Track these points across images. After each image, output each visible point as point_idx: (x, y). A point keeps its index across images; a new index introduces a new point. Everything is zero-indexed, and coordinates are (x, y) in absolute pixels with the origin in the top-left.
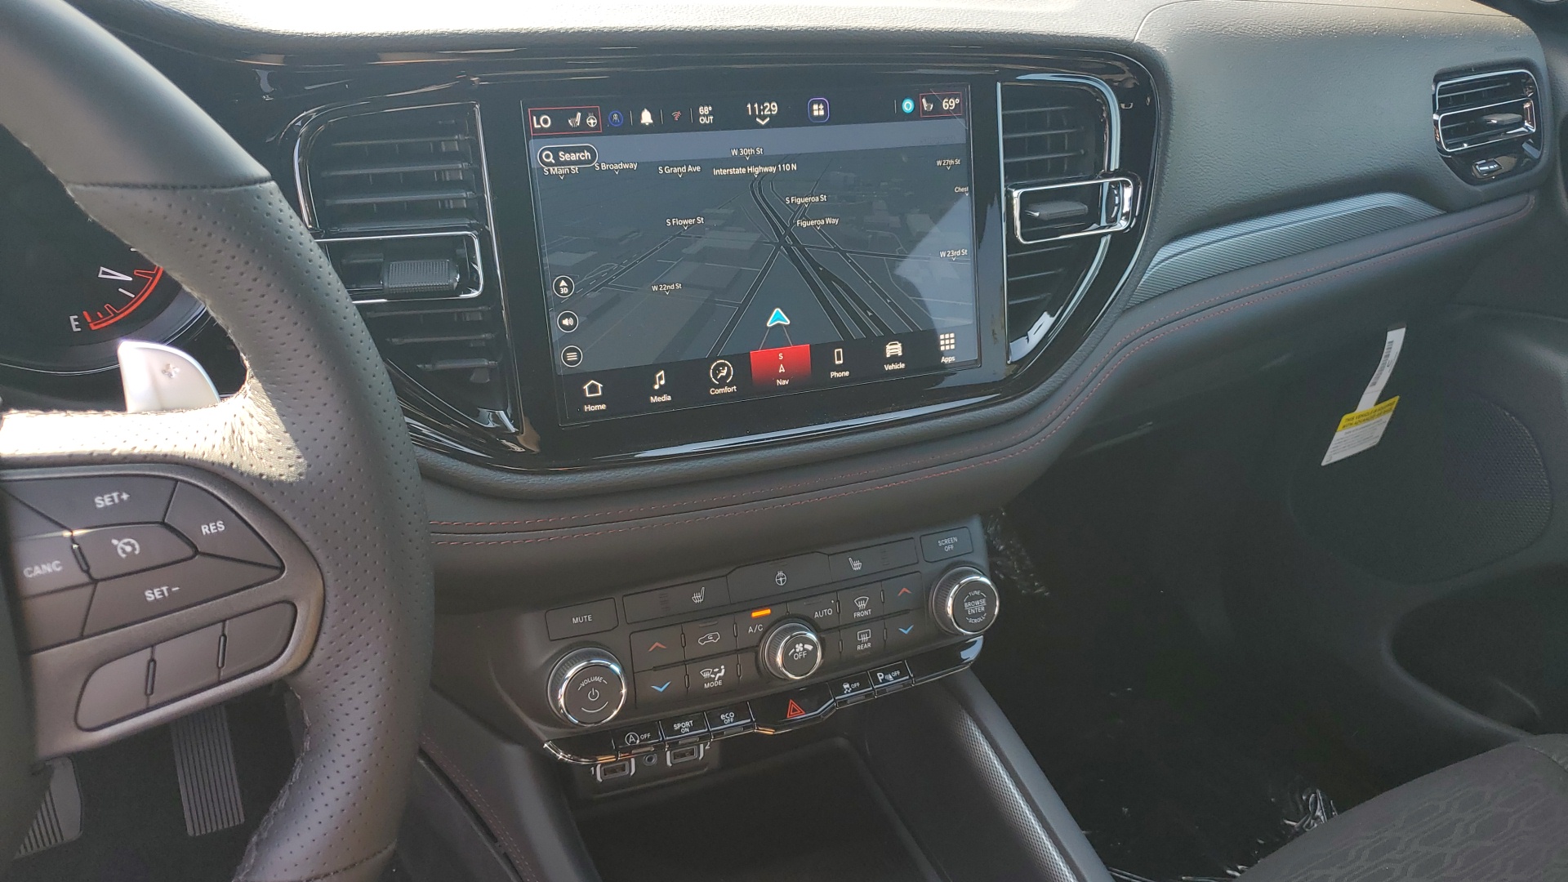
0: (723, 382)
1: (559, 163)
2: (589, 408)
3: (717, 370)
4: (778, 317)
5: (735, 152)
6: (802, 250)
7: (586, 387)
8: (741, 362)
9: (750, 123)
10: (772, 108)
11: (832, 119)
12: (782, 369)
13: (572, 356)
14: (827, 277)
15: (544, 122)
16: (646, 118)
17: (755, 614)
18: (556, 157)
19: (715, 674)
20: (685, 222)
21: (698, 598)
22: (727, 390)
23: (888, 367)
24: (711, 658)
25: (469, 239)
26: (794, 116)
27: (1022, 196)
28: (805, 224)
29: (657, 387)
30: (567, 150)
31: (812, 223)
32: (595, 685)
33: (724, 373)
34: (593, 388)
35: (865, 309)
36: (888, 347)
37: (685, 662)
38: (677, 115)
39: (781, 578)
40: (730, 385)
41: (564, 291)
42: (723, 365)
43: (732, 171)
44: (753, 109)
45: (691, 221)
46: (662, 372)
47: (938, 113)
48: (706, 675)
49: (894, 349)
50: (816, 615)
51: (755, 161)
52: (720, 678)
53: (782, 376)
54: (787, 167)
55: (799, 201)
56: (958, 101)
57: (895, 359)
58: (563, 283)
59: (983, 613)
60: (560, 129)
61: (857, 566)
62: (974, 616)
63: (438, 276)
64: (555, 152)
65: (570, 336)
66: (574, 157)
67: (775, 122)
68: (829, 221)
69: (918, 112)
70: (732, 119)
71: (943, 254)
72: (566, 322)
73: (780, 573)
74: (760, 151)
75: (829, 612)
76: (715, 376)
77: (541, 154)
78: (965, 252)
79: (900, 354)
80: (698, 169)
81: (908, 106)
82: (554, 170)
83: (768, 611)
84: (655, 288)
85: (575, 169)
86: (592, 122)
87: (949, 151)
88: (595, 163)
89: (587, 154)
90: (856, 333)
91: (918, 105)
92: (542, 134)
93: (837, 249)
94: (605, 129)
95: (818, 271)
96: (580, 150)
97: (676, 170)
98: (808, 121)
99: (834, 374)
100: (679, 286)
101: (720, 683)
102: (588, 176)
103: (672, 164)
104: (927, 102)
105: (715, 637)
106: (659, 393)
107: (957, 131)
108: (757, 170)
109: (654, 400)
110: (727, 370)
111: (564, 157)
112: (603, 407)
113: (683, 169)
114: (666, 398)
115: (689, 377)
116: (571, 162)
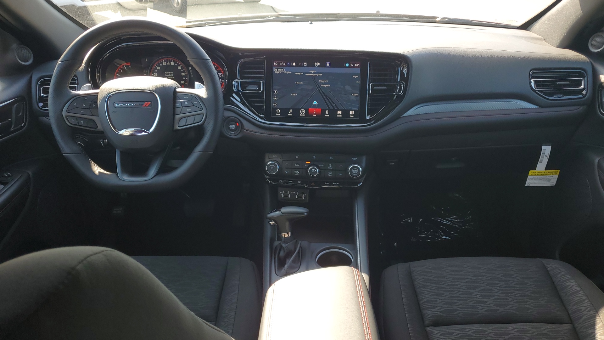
0: (303, 114)
1: (278, 71)
2: (277, 114)
3: (302, 111)
4: (315, 103)
5: (310, 71)
6: (322, 91)
7: (277, 110)
8: (307, 111)
9: (314, 66)
10: (319, 64)
11: (331, 66)
12: (315, 113)
13: (275, 105)
14: (326, 96)
15: (276, 64)
16: (294, 64)
17: (307, 162)
18: (277, 70)
20: (299, 83)
21: (297, 157)
22: (303, 115)
23: (338, 116)
24: (298, 169)
25: (261, 83)
26: (323, 65)
27: (372, 84)
28: (323, 86)
29: (290, 112)
30: (280, 69)
31: (324, 86)
32: (273, 167)
33: (303, 112)
34: (278, 111)
35: (334, 103)
36: (338, 112)
37: (292, 168)
38: (300, 64)
39: (314, 157)
40: (304, 114)
41: (276, 93)
43: (309, 75)
44: (315, 64)
46: (291, 110)
47: (354, 66)
48: (296, 172)
49: (339, 112)
50: (320, 166)
51: (314, 73)
52: (298, 173)
53: (315, 114)
54: (320, 75)
55: (322, 81)
56: (359, 64)
57: (339, 114)
58: (276, 92)
59: (356, 173)
60: (279, 65)
61: (331, 158)
62: (354, 173)
63: (255, 87)
64: (277, 69)
65: (275, 101)
66: (280, 70)
67: (319, 66)
68: (328, 85)
69: (349, 66)
70: (310, 65)
71: (352, 95)
72: (275, 98)
73: (314, 156)
74: (315, 71)
75: (323, 166)
76: (301, 112)
77: (275, 69)
78: (358, 95)
79: (341, 113)
80: (303, 74)
81: (347, 65)
82: (277, 72)
83: (309, 162)
84: (292, 94)
85: (280, 72)
86: (284, 64)
87: (356, 74)
88: (284, 72)
89: (283, 70)
90: (331, 108)
91: (350, 65)
92: (276, 66)
93: (329, 91)
94: (287, 65)
95: (324, 95)
96: (282, 69)
98: (325, 66)
99: (326, 115)
100: (296, 94)
102: (282, 73)
103: (298, 73)
104: (352, 64)
105: (298, 165)
106: (290, 114)
107: (358, 71)
108: (314, 75)
109: (289, 115)
110: (304, 111)
111: (279, 70)
112: (280, 114)
113: (300, 74)
114: (291, 115)
115: (296, 112)
116: (280, 71)
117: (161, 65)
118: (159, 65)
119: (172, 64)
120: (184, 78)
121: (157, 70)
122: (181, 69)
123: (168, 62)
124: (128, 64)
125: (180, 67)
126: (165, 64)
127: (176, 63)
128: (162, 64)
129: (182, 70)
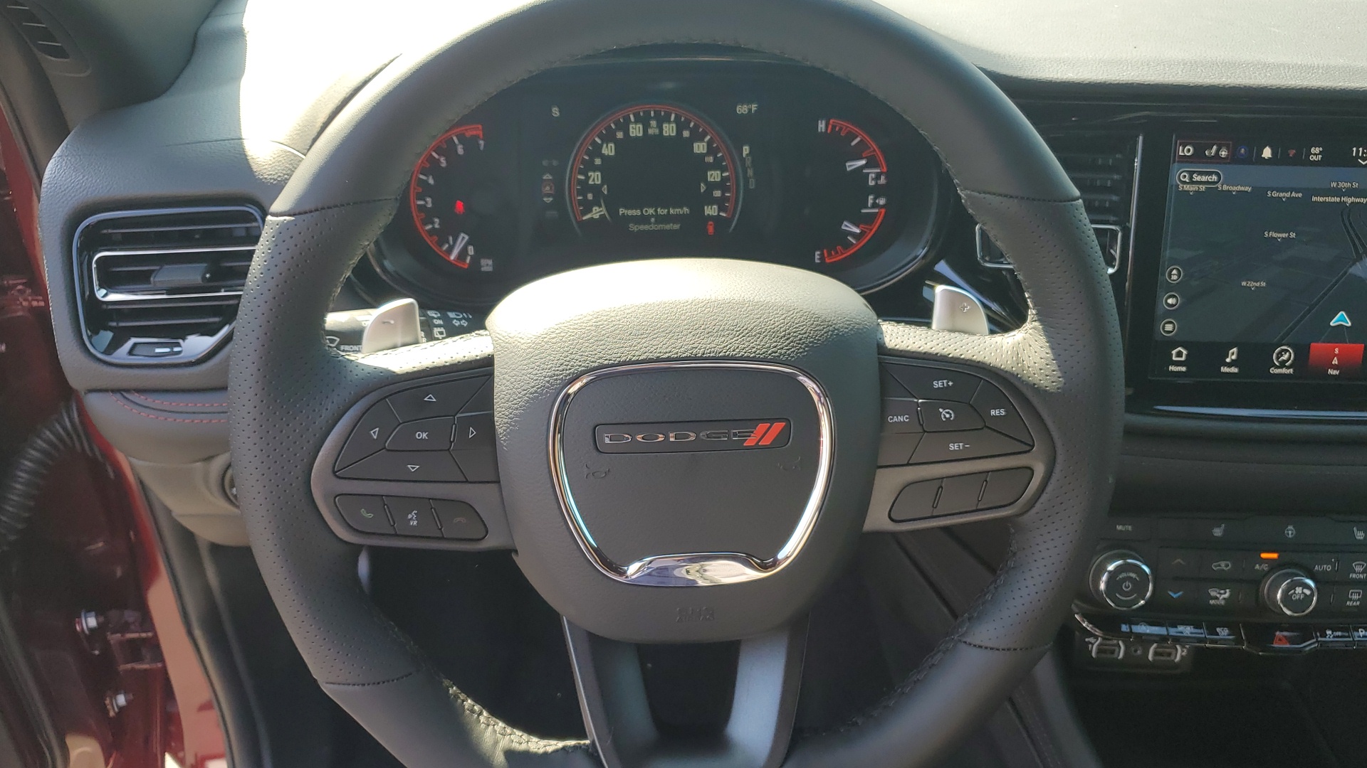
0: (1283, 364)
1: (1192, 182)
2: (1172, 368)
3: (1280, 354)
4: (1341, 319)
5: (1334, 184)
7: (1174, 352)
8: (1301, 351)
9: (1352, 163)
12: (1335, 361)
13: (1169, 327)
15: (1188, 151)
16: (1267, 153)
17: (1264, 555)
18: (1191, 178)
19: (1221, 594)
20: (1280, 235)
21: (1218, 532)
22: (1284, 371)
24: (1221, 581)
25: (1115, 232)
29: (1228, 360)
30: (1200, 173)
32: (1130, 579)
33: (1285, 357)
34: (1179, 354)
37: (1199, 579)
38: (1292, 152)
39: (1290, 531)
40: (1288, 368)
41: (1174, 277)
42: (1286, 351)
43: (1328, 199)
44: (1358, 152)
45: (1284, 235)
46: (1235, 350)
48: (1214, 594)
50: (1317, 568)
51: (1350, 192)
52: (1224, 599)
53: (1335, 367)
58: (1174, 272)
60: (1199, 157)
61: (1360, 535)
64: (1191, 174)
65: (1171, 314)
66: (1204, 178)
70: (1338, 158)
72: (1170, 301)
73: (1290, 527)
74: (1355, 185)
75: (1328, 568)
76: (1278, 358)
77: (1181, 175)
80: (1300, 195)
82: (1187, 187)
83: (1275, 556)
84: (1244, 284)
85: (1203, 188)
86: (1223, 153)
88: (1219, 185)
89: (1214, 177)
92: (1184, 160)
94: (1233, 159)
96: (1210, 174)
97: (1282, 195)
100: (1263, 284)
101: (1223, 603)
102: (1212, 192)
103: (1279, 190)
105: (1227, 566)
106: (1229, 365)
108: (1349, 201)
109: (1224, 369)
110: (1288, 355)
111: (1197, 178)
112: (1184, 369)
113: (1288, 195)
114: (1234, 370)
115: (1256, 356)
116: (1201, 183)
117: (620, 135)
118: (609, 137)
119: (669, 130)
120: (717, 194)
121: (602, 157)
122: (708, 153)
123: (653, 123)
124: (474, 133)
125: (701, 145)
126: (636, 130)
127: (687, 128)
128: (626, 132)
129: (710, 159)
